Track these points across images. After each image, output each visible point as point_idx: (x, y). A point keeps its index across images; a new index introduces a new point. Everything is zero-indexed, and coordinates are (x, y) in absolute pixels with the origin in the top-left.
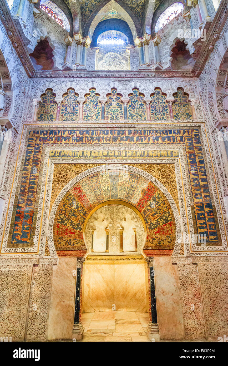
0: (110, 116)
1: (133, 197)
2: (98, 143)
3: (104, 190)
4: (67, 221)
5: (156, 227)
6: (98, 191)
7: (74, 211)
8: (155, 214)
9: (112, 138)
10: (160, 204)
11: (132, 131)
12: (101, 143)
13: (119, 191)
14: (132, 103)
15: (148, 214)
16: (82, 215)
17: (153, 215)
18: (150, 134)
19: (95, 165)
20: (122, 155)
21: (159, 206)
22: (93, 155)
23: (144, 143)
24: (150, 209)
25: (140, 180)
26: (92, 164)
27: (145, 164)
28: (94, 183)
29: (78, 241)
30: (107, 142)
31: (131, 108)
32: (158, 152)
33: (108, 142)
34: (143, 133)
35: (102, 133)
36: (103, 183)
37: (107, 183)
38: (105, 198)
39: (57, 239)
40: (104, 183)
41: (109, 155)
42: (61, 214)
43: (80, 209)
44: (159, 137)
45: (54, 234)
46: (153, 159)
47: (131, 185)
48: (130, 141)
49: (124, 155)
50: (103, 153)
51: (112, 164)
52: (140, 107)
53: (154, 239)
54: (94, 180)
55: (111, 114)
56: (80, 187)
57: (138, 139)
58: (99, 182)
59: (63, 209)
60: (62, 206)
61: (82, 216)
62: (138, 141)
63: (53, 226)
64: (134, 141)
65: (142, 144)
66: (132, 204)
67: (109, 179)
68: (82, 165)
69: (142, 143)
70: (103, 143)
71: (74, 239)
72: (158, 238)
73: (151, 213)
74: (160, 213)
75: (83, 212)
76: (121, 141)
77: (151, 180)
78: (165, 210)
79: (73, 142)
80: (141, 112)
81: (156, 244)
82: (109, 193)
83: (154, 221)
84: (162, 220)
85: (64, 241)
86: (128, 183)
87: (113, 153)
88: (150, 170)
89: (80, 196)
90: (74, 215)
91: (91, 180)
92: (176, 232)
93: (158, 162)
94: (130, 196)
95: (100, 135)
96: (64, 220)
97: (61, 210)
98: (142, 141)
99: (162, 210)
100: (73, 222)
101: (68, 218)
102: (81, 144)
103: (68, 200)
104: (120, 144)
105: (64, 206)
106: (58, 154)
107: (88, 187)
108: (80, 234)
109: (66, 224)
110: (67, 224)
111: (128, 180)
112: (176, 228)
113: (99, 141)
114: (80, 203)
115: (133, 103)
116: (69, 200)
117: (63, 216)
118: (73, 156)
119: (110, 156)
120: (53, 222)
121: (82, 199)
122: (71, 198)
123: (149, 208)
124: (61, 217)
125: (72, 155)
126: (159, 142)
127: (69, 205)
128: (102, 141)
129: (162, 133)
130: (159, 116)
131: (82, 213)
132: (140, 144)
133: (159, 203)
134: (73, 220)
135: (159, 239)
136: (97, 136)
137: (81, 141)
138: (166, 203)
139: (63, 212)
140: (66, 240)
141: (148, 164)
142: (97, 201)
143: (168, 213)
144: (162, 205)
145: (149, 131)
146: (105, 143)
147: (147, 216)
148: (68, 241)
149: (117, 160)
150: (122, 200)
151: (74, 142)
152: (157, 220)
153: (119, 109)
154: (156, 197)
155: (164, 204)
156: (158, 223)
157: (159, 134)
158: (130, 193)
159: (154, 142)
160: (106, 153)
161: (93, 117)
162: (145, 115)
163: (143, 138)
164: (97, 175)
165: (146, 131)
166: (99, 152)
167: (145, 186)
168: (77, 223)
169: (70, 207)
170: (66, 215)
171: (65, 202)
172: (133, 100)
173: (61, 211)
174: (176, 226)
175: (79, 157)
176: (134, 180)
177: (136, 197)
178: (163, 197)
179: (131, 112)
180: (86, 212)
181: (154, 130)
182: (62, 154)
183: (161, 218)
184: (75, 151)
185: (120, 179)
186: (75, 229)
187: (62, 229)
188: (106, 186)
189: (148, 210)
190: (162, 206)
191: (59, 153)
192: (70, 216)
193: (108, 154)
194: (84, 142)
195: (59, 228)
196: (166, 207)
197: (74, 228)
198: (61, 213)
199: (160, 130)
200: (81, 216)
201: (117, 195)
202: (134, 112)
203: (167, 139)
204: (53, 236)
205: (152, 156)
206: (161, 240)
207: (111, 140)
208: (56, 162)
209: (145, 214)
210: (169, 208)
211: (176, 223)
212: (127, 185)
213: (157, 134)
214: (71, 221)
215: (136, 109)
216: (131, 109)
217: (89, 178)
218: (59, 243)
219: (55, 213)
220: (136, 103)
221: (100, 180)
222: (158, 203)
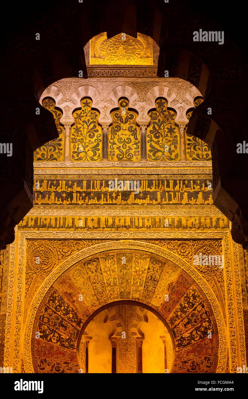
0: (117, 152)
1: (154, 296)
2: (97, 202)
3: (109, 285)
4: (52, 335)
5: (188, 344)
6: (98, 286)
7: (63, 319)
8: (188, 323)
9: (120, 194)
10: (196, 308)
11: (154, 182)
12: (103, 203)
13: (133, 286)
14: (154, 126)
15: (177, 323)
16: (75, 325)
17: (185, 325)
18: (184, 186)
19: (93, 241)
20: (137, 224)
21: (194, 310)
22: (90, 224)
23: (173, 204)
24: (181, 315)
25: (166, 268)
26: (88, 239)
27: (174, 239)
28: (93, 272)
29: (69, 366)
30: (112, 200)
31: (153, 136)
32: (195, 220)
33: (114, 200)
34: (171, 185)
35: (104, 185)
36: (106, 272)
37: (113, 272)
38: (110, 297)
39: (38, 363)
40: (108, 273)
41: (116, 224)
42: (42, 324)
43: (71, 316)
44: (197, 193)
45: (32, 355)
46: (187, 232)
47: (151, 276)
48: (150, 200)
49: (141, 225)
50: (107, 221)
51: (121, 241)
52: (169, 134)
53: (185, 362)
54: (92, 267)
55: (118, 148)
56: (70, 280)
57: (163, 196)
58: (101, 270)
59: (45, 316)
60: (43, 310)
61: (75, 328)
62: (163, 200)
63: (30, 343)
64: (156, 200)
65: (170, 204)
66: (153, 307)
67: (116, 266)
68: (72, 241)
69: (171, 202)
70: (105, 202)
71: (64, 363)
72: (191, 361)
73: (182, 321)
74: (195, 322)
75: (76, 320)
76: (135, 199)
77: (183, 268)
78: (204, 316)
79: (56, 202)
80: (171, 143)
81: (188, 370)
82: (117, 290)
83: (186, 335)
84: (199, 333)
85: (49, 365)
86: (146, 272)
87: (122, 221)
88: (182, 251)
89: (70, 294)
90: (63, 326)
91: (88, 268)
92: (219, 352)
93: (196, 236)
94: (149, 293)
95: (100, 188)
96: (47, 333)
97: (42, 317)
98: (170, 199)
99: (199, 317)
100: (62, 336)
101: (53, 329)
102: (70, 204)
103: (51, 300)
104: (134, 204)
105: (46, 310)
106: (33, 223)
107: (82, 280)
108: (72, 355)
109: (50, 340)
110: (52, 340)
111: (147, 267)
112: (220, 345)
113: (99, 199)
114: (71, 306)
115: (156, 126)
116: (54, 301)
117: (46, 327)
118: (58, 226)
119: (118, 227)
120: (31, 336)
121: (75, 299)
122: (57, 298)
123: (179, 314)
124: (43, 328)
125: (56, 224)
126: (197, 202)
127: (54, 310)
128: (105, 199)
129: (203, 185)
130: (200, 152)
131: (75, 322)
132: (167, 204)
133: (195, 306)
134: (61, 334)
135: (193, 363)
136: (96, 190)
137: (69, 199)
138: (206, 306)
139: (46, 320)
140: (52, 365)
141: (179, 240)
142: (97, 303)
143: (208, 321)
144: (199, 308)
145: (181, 182)
146: (108, 202)
147: (175, 327)
148: (56, 366)
149: (128, 234)
150: (137, 300)
151: (58, 200)
152: (191, 333)
153: (132, 138)
154: (191, 295)
155: (203, 306)
156: (192, 337)
157: (198, 187)
158: (150, 288)
159: (190, 202)
160: (110, 222)
161: (88, 153)
162: (176, 149)
163: (171, 195)
164: (98, 258)
165: (178, 181)
166: (99, 220)
167: (174, 277)
168: (68, 338)
169: (55, 313)
170: (49, 325)
171: (48, 305)
172: (157, 121)
173: (41, 319)
174: (220, 341)
175: (67, 228)
176: (157, 266)
177: (158, 296)
178: (201, 296)
179: (153, 144)
180: (80, 320)
181: (191, 180)
182: (39, 222)
183: (197, 329)
184: (60, 218)
185: (134, 265)
186: (65, 347)
187: (45, 347)
188: (112, 277)
189: (177, 316)
190: (199, 310)
191: (33, 221)
192: (56, 327)
193: (114, 222)
194: (74, 201)
195: (40, 346)
196: (206, 313)
197: (63, 345)
198: (43, 321)
199: (200, 180)
200: (73, 326)
201: (129, 292)
202: (157, 143)
203: (211, 196)
204: (31, 358)
205: (185, 228)
206: (195, 364)
207: (120, 197)
208: (30, 237)
209: (172, 323)
210: (210, 313)
211: (220, 338)
212: (145, 275)
213: (195, 186)
214: (59, 334)
215: (161, 139)
216: (154, 139)
217: (84, 264)
218: (41, 369)
219: (33, 322)
220: (162, 127)
221: (102, 268)
222: (193, 305)
